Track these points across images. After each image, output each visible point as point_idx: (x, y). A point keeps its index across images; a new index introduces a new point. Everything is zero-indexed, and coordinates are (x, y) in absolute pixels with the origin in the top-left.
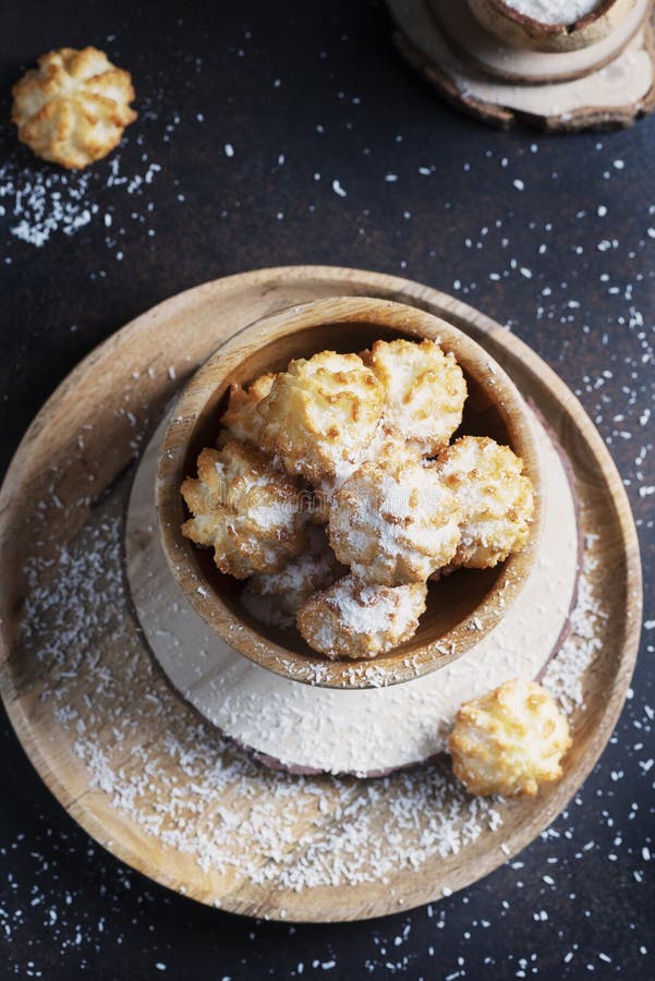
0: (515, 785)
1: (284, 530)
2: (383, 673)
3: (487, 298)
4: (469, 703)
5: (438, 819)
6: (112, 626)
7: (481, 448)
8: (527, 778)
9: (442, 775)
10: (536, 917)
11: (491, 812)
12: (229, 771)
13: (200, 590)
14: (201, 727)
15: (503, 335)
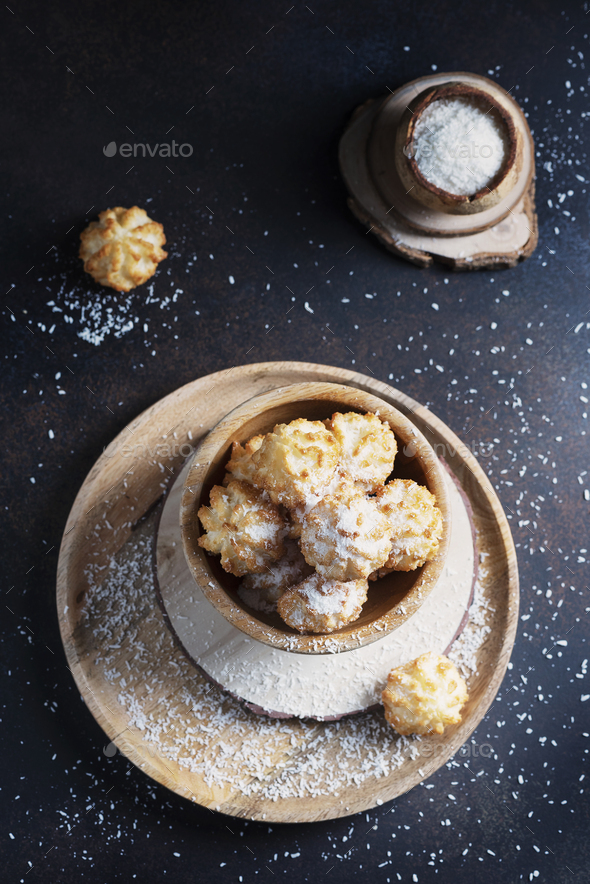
0: (429, 726)
1: (270, 542)
2: (337, 643)
3: (412, 386)
4: (396, 669)
5: (374, 752)
6: (146, 613)
7: (406, 487)
8: (438, 722)
9: (377, 721)
10: (443, 823)
11: (412, 747)
12: (227, 716)
13: (210, 584)
14: (208, 685)
15: (424, 412)
